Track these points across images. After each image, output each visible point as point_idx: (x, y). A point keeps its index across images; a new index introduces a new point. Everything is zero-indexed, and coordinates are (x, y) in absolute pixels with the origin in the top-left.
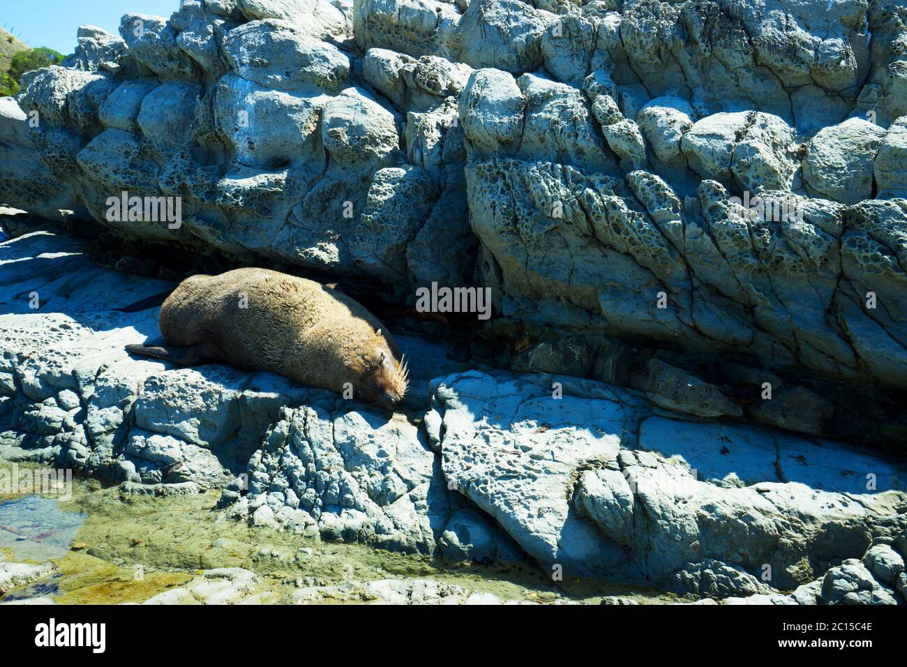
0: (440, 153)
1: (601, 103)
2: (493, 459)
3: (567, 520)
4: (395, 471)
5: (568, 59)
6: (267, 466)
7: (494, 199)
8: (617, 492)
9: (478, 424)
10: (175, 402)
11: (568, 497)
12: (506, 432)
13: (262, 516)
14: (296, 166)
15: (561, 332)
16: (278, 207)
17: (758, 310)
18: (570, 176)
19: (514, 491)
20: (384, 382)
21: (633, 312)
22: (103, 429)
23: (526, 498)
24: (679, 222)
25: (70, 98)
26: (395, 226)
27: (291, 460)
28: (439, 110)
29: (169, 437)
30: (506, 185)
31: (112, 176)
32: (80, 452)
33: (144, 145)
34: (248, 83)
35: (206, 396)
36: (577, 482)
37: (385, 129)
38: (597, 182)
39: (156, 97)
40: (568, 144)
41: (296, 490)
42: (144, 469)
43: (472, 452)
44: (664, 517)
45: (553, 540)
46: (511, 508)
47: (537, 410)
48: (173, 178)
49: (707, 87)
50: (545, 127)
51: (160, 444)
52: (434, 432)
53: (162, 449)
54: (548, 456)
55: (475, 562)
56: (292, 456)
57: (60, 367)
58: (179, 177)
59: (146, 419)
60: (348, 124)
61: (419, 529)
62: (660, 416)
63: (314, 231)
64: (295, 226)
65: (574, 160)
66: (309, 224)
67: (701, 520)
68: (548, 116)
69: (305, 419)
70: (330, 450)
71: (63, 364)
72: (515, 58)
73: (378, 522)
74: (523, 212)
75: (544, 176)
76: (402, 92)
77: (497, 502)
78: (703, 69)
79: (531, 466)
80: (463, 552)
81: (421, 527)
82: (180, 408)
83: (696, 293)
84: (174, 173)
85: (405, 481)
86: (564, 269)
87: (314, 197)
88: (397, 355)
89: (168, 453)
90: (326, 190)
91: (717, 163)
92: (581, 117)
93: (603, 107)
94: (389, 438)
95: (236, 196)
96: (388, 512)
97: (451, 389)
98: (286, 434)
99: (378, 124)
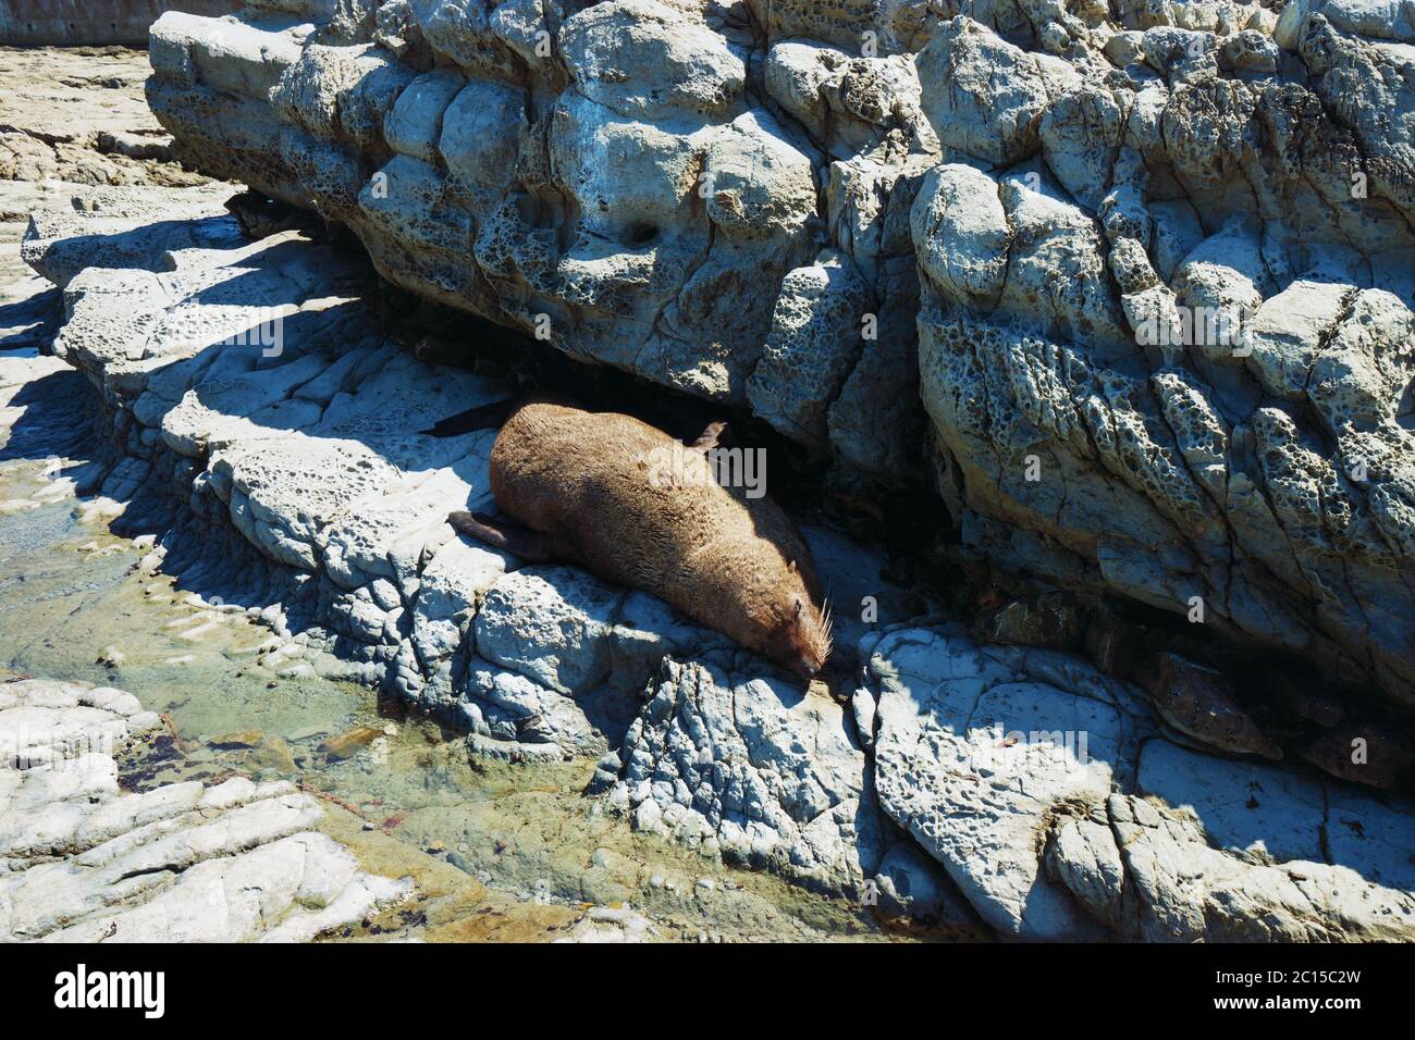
0: (878, 239)
1: (1123, 253)
2: (942, 787)
3: (1035, 883)
4: (813, 775)
5: (1079, 160)
6: (650, 743)
7: (958, 384)
8: (1102, 861)
9: (924, 720)
10: (527, 631)
11: (1037, 850)
12: (960, 740)
13: (648, 814)
14: (668, 239)
15: (1041, 585)
16: (643, 302)
17: (1322, 608)
18: (1069, 366)
19: (968, 835)
20: (800, 644)
21: (1144, 581)
22: (436, 652)
23: (984, 846)
24: (1221, 467)
25: (342, 101)
26: (813, 372)
27: (681, 740)
28: (878, 153)
29: (522, 678)
30: (975, 362)
31: (407, 228)
32: (412, 682)
33: (451, 185)
34: (598, 109)
35: (566, 626)
36: (1050, 829)
37: (797, 188)
38: (1107, 386)
39: (463, 109)
40: (1071, 312)
41: (687, 782)
42: (494, 718)
43: (915, 768)
44: (1161, 902)
45: (1015, 908)
46: (964, 859)
47: (1003, 709)
48: (494, 250)
49: (1289, 221)
50: (1037, 282)
51: (510, 685)
52: (866, 726)
53: (514, 695)
54: (1015, 785)
55: (916, 920)
56: (681, 733)
57: (372, 547)
58: (503, 248)
59: (490, 649)
60: (743, 184)
61: (845, 867)
62: (1170, 741)
63: (694, 345)
64: (668, 336)
65: (1077, 336)
66: (687, 334)
67: (1209, 911)
68: (1044, 264)
69: (697, 685)
70: (730, 733)
71: (375, 543)
72: (999, 146)
73: (793, 848)
74: (998, 413)
75: (1030, 362)
76: (823, 117)
77: (946, 849)
78: (1286, 194)
79: (991, 800)
80: (900, 905)
81: (848, 863)
82: (533, 640)
83: (1236, 571)
84: (495, 241)
85: (828, 792)
86: (1052, 498)
87: (694, 293)
88: (816, 600)
89: (521, 701)
90: (712, 283)
91: (1286, 381)
92: (1091, 273)
93: (1126, 261)
94: (806, 724)
95: (584, 289)
96: (806, 835)
97: (889, 663)
98: (673, 702)
99: (787, 183)
